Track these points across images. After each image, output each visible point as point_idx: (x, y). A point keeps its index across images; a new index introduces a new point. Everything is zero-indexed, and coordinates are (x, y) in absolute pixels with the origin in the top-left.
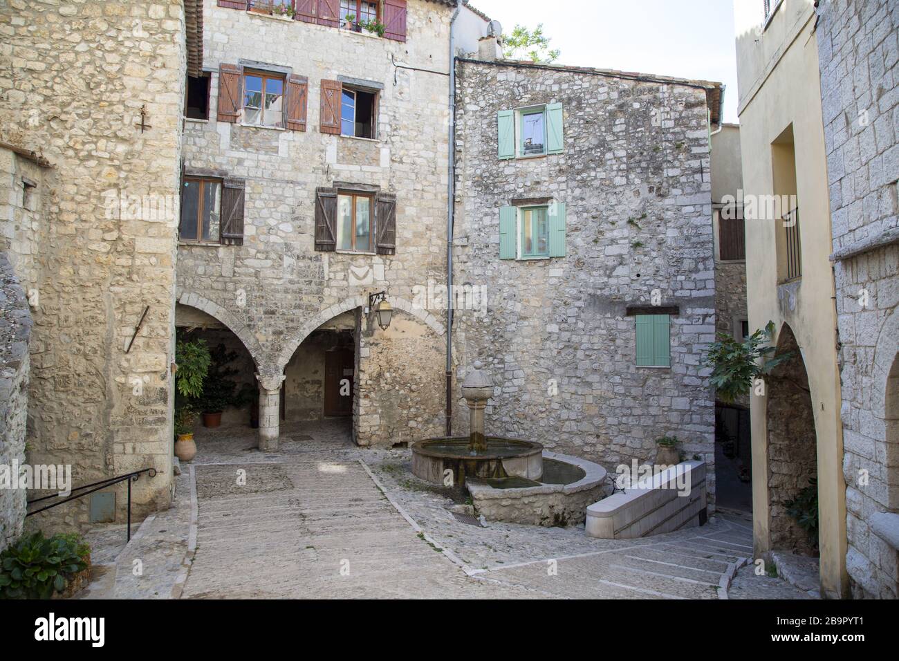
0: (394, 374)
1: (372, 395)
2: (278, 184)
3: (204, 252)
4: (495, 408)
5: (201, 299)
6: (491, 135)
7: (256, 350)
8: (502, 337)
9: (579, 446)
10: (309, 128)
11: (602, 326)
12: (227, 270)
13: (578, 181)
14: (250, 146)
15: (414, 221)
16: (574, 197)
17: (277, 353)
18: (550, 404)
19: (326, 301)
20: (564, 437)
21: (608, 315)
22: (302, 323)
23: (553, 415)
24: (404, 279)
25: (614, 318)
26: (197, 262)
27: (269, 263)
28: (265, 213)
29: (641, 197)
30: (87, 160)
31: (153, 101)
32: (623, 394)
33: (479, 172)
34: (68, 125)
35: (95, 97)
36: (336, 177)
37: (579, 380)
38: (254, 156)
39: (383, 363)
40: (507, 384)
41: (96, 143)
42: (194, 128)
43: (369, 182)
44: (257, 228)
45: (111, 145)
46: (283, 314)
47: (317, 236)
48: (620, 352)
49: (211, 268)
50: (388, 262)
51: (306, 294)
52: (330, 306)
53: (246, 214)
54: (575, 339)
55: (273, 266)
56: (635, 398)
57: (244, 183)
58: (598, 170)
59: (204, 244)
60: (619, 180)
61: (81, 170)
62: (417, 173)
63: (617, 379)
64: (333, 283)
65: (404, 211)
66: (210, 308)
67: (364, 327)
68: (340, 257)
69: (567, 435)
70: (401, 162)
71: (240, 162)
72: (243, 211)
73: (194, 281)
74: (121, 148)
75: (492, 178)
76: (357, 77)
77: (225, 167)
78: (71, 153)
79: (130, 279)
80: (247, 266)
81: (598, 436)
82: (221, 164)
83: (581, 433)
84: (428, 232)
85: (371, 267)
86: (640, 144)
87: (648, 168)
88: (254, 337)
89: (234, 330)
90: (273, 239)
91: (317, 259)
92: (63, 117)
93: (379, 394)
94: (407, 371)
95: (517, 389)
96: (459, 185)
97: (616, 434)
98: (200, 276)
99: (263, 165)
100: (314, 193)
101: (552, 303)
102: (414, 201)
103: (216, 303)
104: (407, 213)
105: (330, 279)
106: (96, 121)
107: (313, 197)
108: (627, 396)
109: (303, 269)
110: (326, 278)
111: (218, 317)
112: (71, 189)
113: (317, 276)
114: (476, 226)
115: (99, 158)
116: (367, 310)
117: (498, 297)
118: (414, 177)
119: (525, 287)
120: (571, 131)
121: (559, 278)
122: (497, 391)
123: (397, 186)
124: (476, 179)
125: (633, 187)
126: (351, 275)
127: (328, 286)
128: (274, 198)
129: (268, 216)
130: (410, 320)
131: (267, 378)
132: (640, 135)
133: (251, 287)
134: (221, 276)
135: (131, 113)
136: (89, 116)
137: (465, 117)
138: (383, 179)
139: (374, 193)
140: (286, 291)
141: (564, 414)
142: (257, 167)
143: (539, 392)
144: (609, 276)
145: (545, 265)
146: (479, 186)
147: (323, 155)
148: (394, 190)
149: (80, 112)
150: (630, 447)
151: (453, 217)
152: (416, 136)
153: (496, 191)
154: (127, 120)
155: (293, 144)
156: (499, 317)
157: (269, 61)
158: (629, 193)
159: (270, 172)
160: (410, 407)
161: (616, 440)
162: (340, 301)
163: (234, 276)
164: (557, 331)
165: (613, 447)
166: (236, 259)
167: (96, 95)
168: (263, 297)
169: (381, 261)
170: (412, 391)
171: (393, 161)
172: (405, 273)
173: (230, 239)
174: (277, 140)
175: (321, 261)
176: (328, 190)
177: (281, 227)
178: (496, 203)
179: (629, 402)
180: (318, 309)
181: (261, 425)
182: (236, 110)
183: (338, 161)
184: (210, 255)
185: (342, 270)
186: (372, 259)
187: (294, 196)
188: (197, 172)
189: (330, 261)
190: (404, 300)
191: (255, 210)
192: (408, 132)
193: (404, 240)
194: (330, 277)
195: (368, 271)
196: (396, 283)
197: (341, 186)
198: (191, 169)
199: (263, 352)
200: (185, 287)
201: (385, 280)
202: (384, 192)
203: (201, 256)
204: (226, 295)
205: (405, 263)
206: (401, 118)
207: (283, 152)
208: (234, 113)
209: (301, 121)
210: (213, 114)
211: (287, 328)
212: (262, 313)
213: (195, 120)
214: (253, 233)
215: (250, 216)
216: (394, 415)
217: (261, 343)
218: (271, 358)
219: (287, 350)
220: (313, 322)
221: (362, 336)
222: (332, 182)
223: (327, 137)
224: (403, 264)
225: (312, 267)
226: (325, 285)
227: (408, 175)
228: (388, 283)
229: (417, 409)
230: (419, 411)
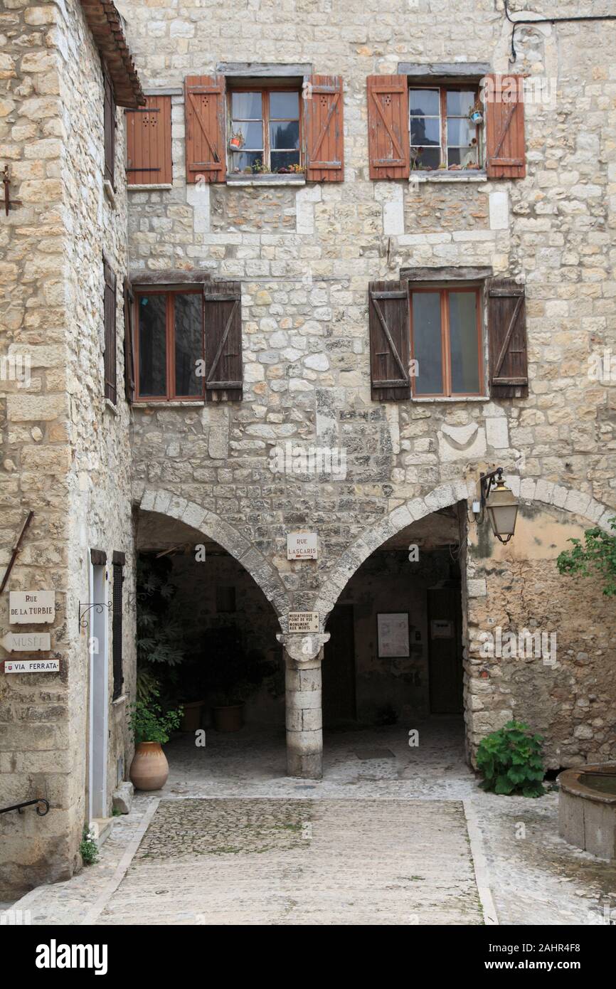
1: (496, 671)
2: (298, 285)
3: (177, 418)
5: (175, 499)
7: (275, 587)
10: (349, 174)
14: (246, 220)
15: (564, 328)
17: (311, 593)
19: (397, 494)
22: (355, 537)
24: (550, 443)
26: (167, 435)
27: (289, 428)
28: (278, 339)
31: (21, 157)
36: (405, 260)
38: (253, 239)
39: (514, 608)
42: (148, 202)
43: (470, 261)
44: (266, 366)
46: (320, 520)
47: (374, 373)
49: (190, 445)
50: (515, 413)
51: (360, 482)
52: (406, 501)
53: (245, 344)
55: (295, 435)
57: (239, 289)
59: (176, 404)
62: (567, 232)
64: (408, 459)
65: (542, 311)
66: (192, 516)
67: (472, 538)
68: (420, 410)
70: (533, 214)
71: (230, 251)
72: (239, 340)
73: (163, 470)
76: (435, 59)
77: (204, 264)
80: (252, 437)
82: (197, 260)
84: (595, 347)
85: (482, 423)
88: (271, 564)
89: (234, 553)
90: (294, 384)
91: (377, 416)
93: (510, 669)
98: (172, 459)
99: (270, 252)
100: (365, 294)
102: (563, 289)
103: (202, 505)
104: (548, 314)
105: (403, 451)
107: (364, 300)
109: (353, 435)
110: (396, 450)
111: (207, 531)
113: (379, 447)
116: (476, 507)
118: (559, 239)
123: (525, 264)
126: (443, 442)
127: (400, 465)
128: (294, 310)
129: (285, 344)
130: (565, 522)
131: (295, 639)
133: (260, 474)
134: (209, 457)
138: (498, 252)
139: (482, 280)
140: (325, 478)
142: (260, 257)
147: (378, 221)
148: (521, 271)
152: (561, 159)
155: (320, 207)
157: (270, 59)
159: (283, 264)
160: (576, 697)
162: (424, 492)
163: (230, 456)
166: (232, 426)
168: (281, 491)
169: (501, 411)
171: (516, 214)
172: (552, 431)
173: (219, 391)
174: (292, 203)
175: (384, 419)
176: (392, 286)
177: (309, 361)
180: (383, 509)
181: (289, 727)
182: (216, 160)
183: (407, 228)
184: (188, 422)
185: (426, 434)
186: (481, 410)
187: (329, 304)
188: (159, 278)
189: (401, 419)
190: (551, 484)
191: (261, 336)
192: (544, 152)
193: (546, 366)
194: (403, 447)
195: (476, 432)
196: (535, 452)
197: (415, 275)
198: (148, 273)
199: (287, 591)
200: (149, 480)
201: (511, 447)
202: (500, 278)
203: (173, 424)
204: (218, 490)
205: (550, 412)
206: (529, 127)
207: (305, 225)
208: (213, 166)
209: (334, 163)
210: (179, 172)
211: (327, 546)
212: (282, 520)
213: (148, 186)
214: (261, 377)
215: (252, 347)
216: (542, 711)
217: (282, 575)
218: (301, 603)
219: (330, 586)
220: (374, 534)
221: (469, 557)
222: (397, 270)
223: (383, 187)
224: (546, 416)
225: (368, 432)
226: (394, 463)
227: (548, 239)
228: (516, 453)
229: (592, 701)
230: (595, 705)
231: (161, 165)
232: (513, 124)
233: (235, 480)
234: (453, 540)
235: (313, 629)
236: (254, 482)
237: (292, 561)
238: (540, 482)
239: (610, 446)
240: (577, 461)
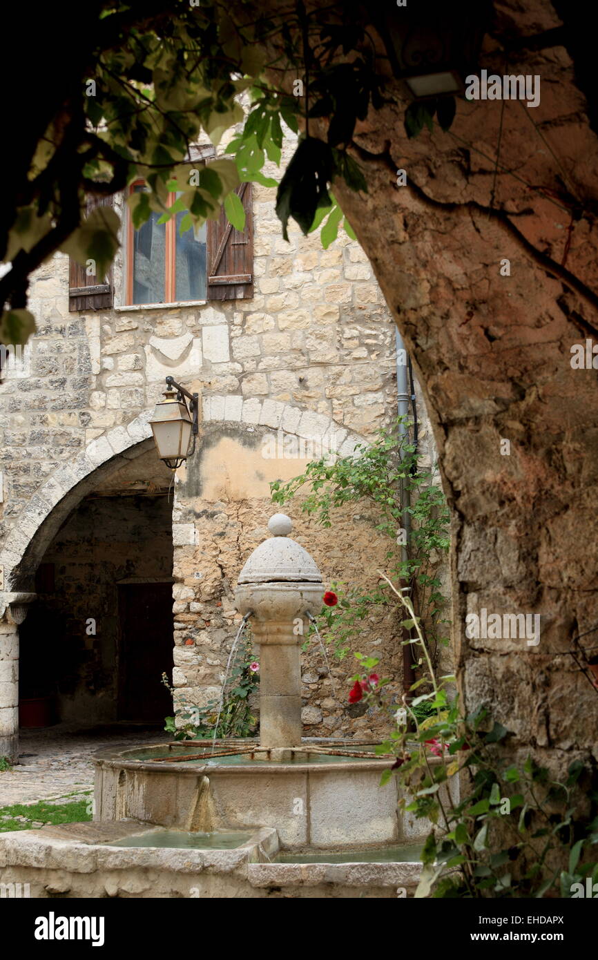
1: (203, 637)
19: (96, 423)
22: (46, 475)
24: (281, 354)
46: (8, 457)
47: (71, 280)
50: (238, 318)
51: (54, 409)
52: (105, 431)
64: (109, 380)
67: (180, 476)
68: (124, 320)
85: (197, 333)
91: (75, 330)
93: (221, 635)
105: (104, 371)
109: (48, 355)
110: (96, 369)
113: (77, 367)
126: (151, 358)
127: (100, 387)
162: (128, 418)
169: (221, 316)
172: (282, 338)
175: (83, 333)
180: (79, 442)
185: (132, 349)
186: (198, 316)
189: (103, 332)
190: (281, 405)
193: (278, 259)
194: (105, 366)
195: (191, 344)
196: (261, 366)
201: (233, 360)
205: (281, 316)
211: (16, 487)
219: (17, 535)
220: (68, 470)
221: (177, 496)
224: (276, 320)
225: (65, 349)
226: (94, 386)
228: (238, 367)
229: (322, 676)
230: (326, 682)
238: (267, 402)
239: (356, 354)
240: (313, 375)
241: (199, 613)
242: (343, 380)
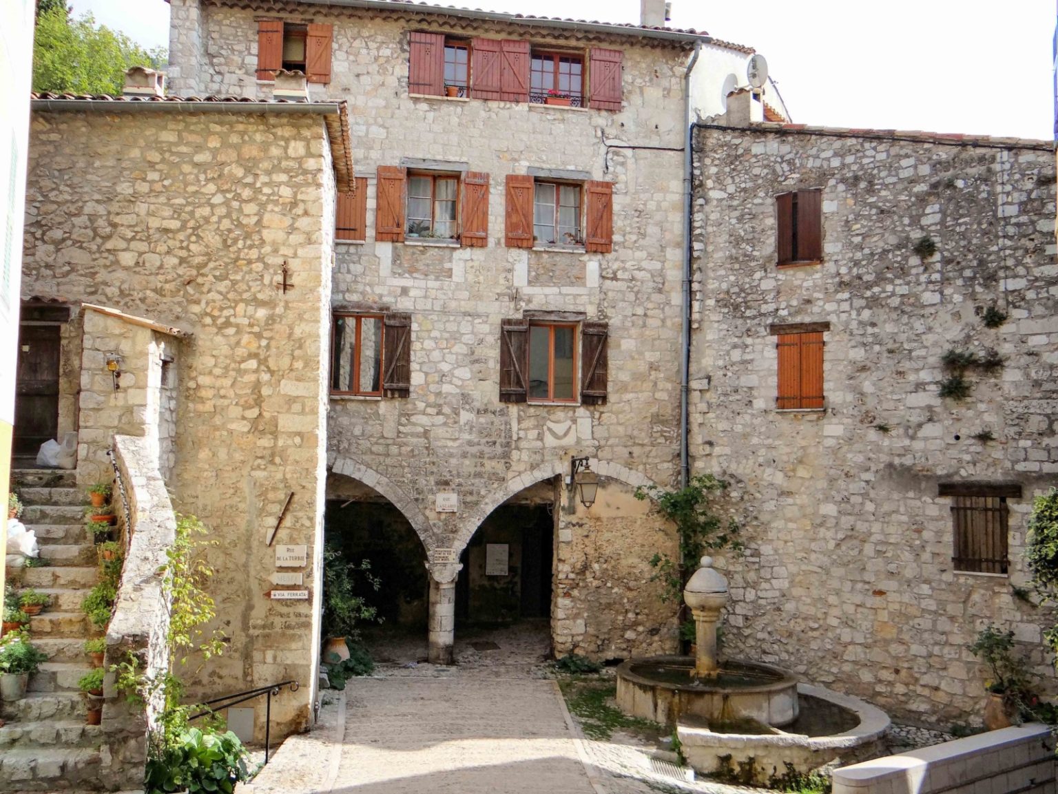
0: (605, 566)
1: (575, 593)
2: (452, 318)
3: (362, 407)
4: (746, 618)
5: (357, 466)
6: (743, 234)
7: (426, 531)
8: (756, 518)
9: (869, 683)
10: (491, 242)
11: (902, 509)
12: (389, 432)
13: (867, 298)
14: (417, 270)
15: (633, 358)
16: (860, 323)
17: (451, 536)
18: (825, 619)
19: (514, 468)
20: (847, 668)
21: (911, 494)
22: (483, 497)
23: (830, 634)
24: (620, 437)
25: (920, 499)
26: (353, 420)
27: (441, 419)
28: (436, 355)
29: (963, 321)
30: (226, 327)
31: (295, 256)
32: (935, 612)
33: (724, 286)
34: (205, 289)
35: (232, 256)
36: (527, 305)
37: (867, 587)
38: (422, 283)
39: (590, 550)
40: (764, 585)
41: (234, 308)
43: (571, 308)
44: (426, 374)
45: (250, 309)
46: (460, 485)
47: (502, 383)
48: (928, 549)
49: (370, 428)
50: (597, 415)
51: (490, 458)
52: (520, 473)
53: (412, 358)
54: (861, 527)
55: (445, 424)
56: (952, 619)
57: (410, 318)
58: (898, 282)
60: (930, 297)
61: (219, 339)
62: (637, 293)
63: (925, 589)
64: (523, 444)
65: (619, 346)
66: (370, 479)
67: (564, 501)
68: (532, 410)
69: (850, 664)
70: (615, 278)
71: (405, 291)
72: (409, 355)
73: (350, 444)
74: (262, 313)
75: (743, 295)
76: (554, 166)
77: (386, 300)
78: (208, 320)
79: (272, 462)
80: (414, 424)
81: (897, 671)
82: (381, 296)
83: (871, 665)
84: (653, 373)
85: (574, 421)
86: (963, 243)
87: (973, 278)
89: (398, 506)
90: (446, 388)
91: (502, 413)
92: (200, 280)
93: (585, 592)
94: (624, 562)
95: (777, 594)
96: (696, 306)
97: (924, 670)
98: (357, 437)
99: (432, 293)
100: (499, 327)
101: (827, 474)
102: (633, 331)
103: (376, 471)
104: (623, 348)
105: (519, 438)
106: (234, 283)
107: (498, 330)
108: (941, 615)
109: (485, 426)
110: (515, 437)
111: (380, 489)
112: (210, 362)
113: (503, 435)
114: (721, 363)
115: (237, 326)
116: (568, 480)
117: (751, 462)
118: (632, 297)
119: (788, 450)
120: (858, 226)
121: (837, 438)
122: (751, 595)
123: (609, 312)
124: (722, 296)
125: (950, 307)
126: (547, 434)
127: (517, 448)
128: (446, 335)
129: (440, 359)
130: (626, 492)
131: (438, 567)
132: (963, 228)
134: (383, 437)
135: (271, 271)
136: (226, 278)
137: (707, 208)
138: (591, 303)
139: (579, 322)
140: (464, 455)
141: (846, 635)
142: (425, 297)
143: (809, 601)
144: (913, 438)
145: (818, 419)
146: (725, 306)
147: (510, 276)
148: (606, 317)
149: (218, 274)
150: (947, 693)
151: (689, 351)
152: (635, 242)
153: (748, 313)
154: (267, 280)
155: (470, 264)
156: (752, 491)
157: (439, 157)
158: (945, 315)
159: (442, 302)
160: (627, 611)
161: (925, 679)
162: (533, 467)
163: (398, 437)
164: (835, 514)
165: (919, 690)
166: (401, 415)
167: (234, 253)
168: (434, 463)
169: (588, 413)
170: (630, 589)
171: (603, 277)
172: (621, 429)
173: (393, 390)
174: (450, 260)
175: (508, 415)
176: (519, 322)
177: (457, 372)
178: (749, 330)
179: (944, 624)
180: (504, 478)
181: (431, 628)
182: (398, 225)
183: (530, 282)
184: (369, 411)
185: (536, 427)
186: (574, 412)
187: (473, 333)
188: (353, 307)
189: (519, 415)
190: (619, 466)
191: (424, 353)
192: (624, 236)
193: (620, 384)
194: (520, 436)
195: (570, 427)
196: (609, 443)
197: (533, 315)
198: (345, 303)
199: (434, 534)
200: (339, 451)
201: (593, 439)
202: (591, 321)
203: (358, 412)
204: (388, 461)
205: (620, 416)
206: (615, 218)
207: (458, 276)
208: (396, 230)
209: (482, 234)
210: (370, 232)
211: (464, 503)
212: (433, 483)
213: (348, 241)
214: (422, 382)
215: (417, 360)
216: (605, 621)
217: (431, 522)
218: (442, 542)
219: (465, 531)
220: (497, 495)
221: (561, 513)
222: (521, 311)
223: (514, 252)
224: (617, 417)
225: (496, 424)
227: (624, 295)
228: (596, 443)
229: (637, 614)
230: (639, 617)
231: (358, 227)
232: (605, 216)
233: (400, 454)
234: (549, 500)
235: (451, 561)
236: (413, 456)
237: (440, 513)
238: (611, 463)
239: (659, 441)
240: (637, 451)
241: (573, 580)
242: (651, 455)
